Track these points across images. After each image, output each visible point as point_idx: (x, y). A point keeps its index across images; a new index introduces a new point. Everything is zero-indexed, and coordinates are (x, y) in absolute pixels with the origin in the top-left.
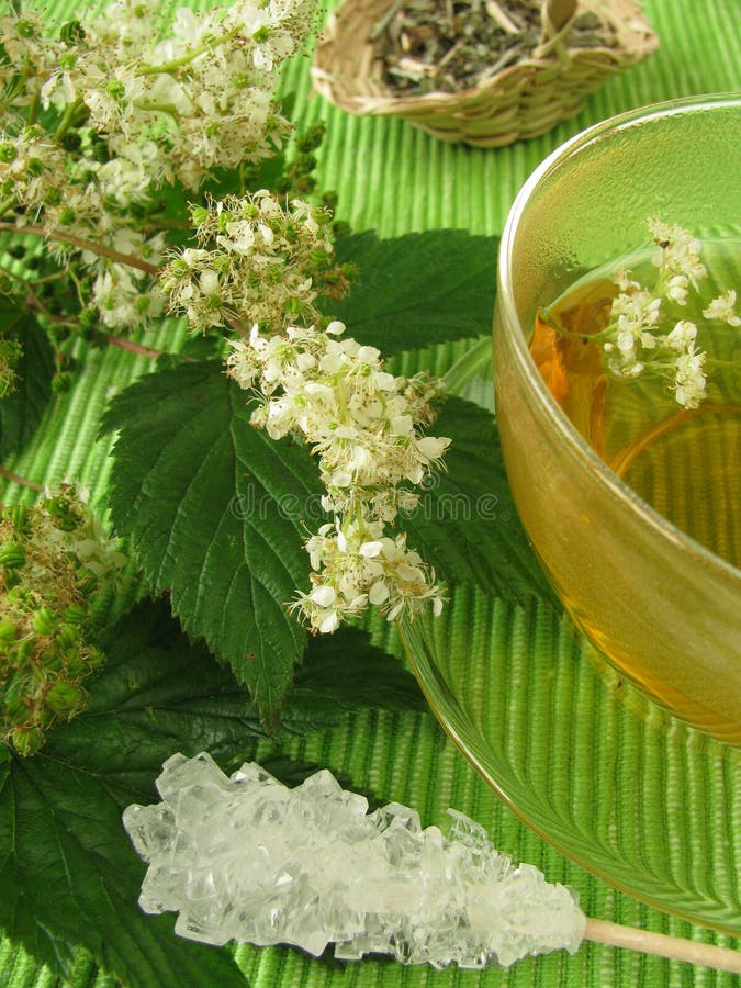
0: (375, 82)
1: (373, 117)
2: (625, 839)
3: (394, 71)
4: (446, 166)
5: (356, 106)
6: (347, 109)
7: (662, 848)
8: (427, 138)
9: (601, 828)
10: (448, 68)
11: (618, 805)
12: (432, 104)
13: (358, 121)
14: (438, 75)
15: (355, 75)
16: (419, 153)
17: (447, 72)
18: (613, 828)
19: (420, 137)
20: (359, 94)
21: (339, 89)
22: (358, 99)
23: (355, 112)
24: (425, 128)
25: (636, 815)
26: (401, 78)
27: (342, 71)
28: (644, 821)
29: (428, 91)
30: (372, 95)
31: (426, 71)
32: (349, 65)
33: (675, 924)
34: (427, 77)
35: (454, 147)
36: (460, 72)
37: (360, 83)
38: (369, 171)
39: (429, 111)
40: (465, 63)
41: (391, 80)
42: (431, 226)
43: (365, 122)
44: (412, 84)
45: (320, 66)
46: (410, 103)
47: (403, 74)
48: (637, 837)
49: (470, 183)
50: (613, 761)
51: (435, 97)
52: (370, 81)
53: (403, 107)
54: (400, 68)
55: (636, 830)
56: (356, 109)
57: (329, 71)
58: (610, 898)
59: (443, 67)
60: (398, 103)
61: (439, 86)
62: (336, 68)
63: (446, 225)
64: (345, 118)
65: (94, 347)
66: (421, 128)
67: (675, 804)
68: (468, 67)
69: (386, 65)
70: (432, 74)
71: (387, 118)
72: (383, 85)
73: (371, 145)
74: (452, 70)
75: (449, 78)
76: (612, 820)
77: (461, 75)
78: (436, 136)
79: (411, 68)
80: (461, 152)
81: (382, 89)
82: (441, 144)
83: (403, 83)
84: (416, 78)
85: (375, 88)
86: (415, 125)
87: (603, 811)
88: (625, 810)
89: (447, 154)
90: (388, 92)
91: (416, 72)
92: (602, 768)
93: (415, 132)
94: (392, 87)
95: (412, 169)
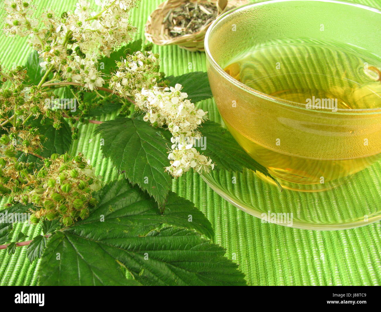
0: (166, 35)
1: (167, 45)
2: (282, 253)
3: (172, 31)
4: (193, 59)
5: (161, 43)
6: (158, 44)
7: (295, 254)
8: (186, 51)
9: (273, 250)
10: (190, 28)
11: (278, 243)
12: (185, 38)
13: (162, 48)
14: (187, 30)
15: (159, 34)
16: (184, 56)
17: (189, 29)
18: (277, 250)
19: (183, 51)
20: (162, 39)
21: (154, 39)
22: (161, 41)
23: (160, 45)
24: (185, 48)
25: (285, 245)
26: (175, 33)
27: (155, 33)
28: (288, 246)
29: (183, 35)
30: (166, 39)
31: (183, 29)
32: (157, 31)
33: (304, 275)
34: (183, 32)
35: (195, 53)
36: (194, 28)
37: (161, 36)
38: (168, 64)
39: (185, 41)
40: (195, 26)
41: (171, 35)
42: (190, 71)
43: (165, 47)
44: (178, 35)
45: (148, 32)
46: (178, 39)
47: (175, 32)
48: (286, 251)
49: (202, 63)
50: (274, 229)
51: (186, 36)
52: (165, 35)
53: (176, 41)
54: (174, 30)
55: (286, 249)
56: (161, 44)
57: (151, 34)
58: (280, 270)
59: (188, 28)
60: (174, 40)
61: (187, 33)
62: (153, 32)
63: (195, 71)
64: (158, 46)
65: (84, 124)
66: (183, 48)
67: (298, 239)
68: (196, 27)
69: (169, 30)
70: (184, 30)
71: (171, 45)
72: (169, 36)
73: (167, 56)
74: (191, 28)
75: (190, 31)
76: (277, 247)
77: (194, 30)
78: (188, 50)
79: (177, 30)
80: (197, 54)
81: (169, 37)
82: (190, 52)
83: (175, 35)
84: (179, 32)
85: (167, 37)
86: (181, 47)
87: (273, 245)
88: (281, 243)
89: (193, 55)
90: (171, 38)
91: (179, 31)
92: (271, 232)
93: (181, 50)
94: (172, 36)
95: (182, 61)
